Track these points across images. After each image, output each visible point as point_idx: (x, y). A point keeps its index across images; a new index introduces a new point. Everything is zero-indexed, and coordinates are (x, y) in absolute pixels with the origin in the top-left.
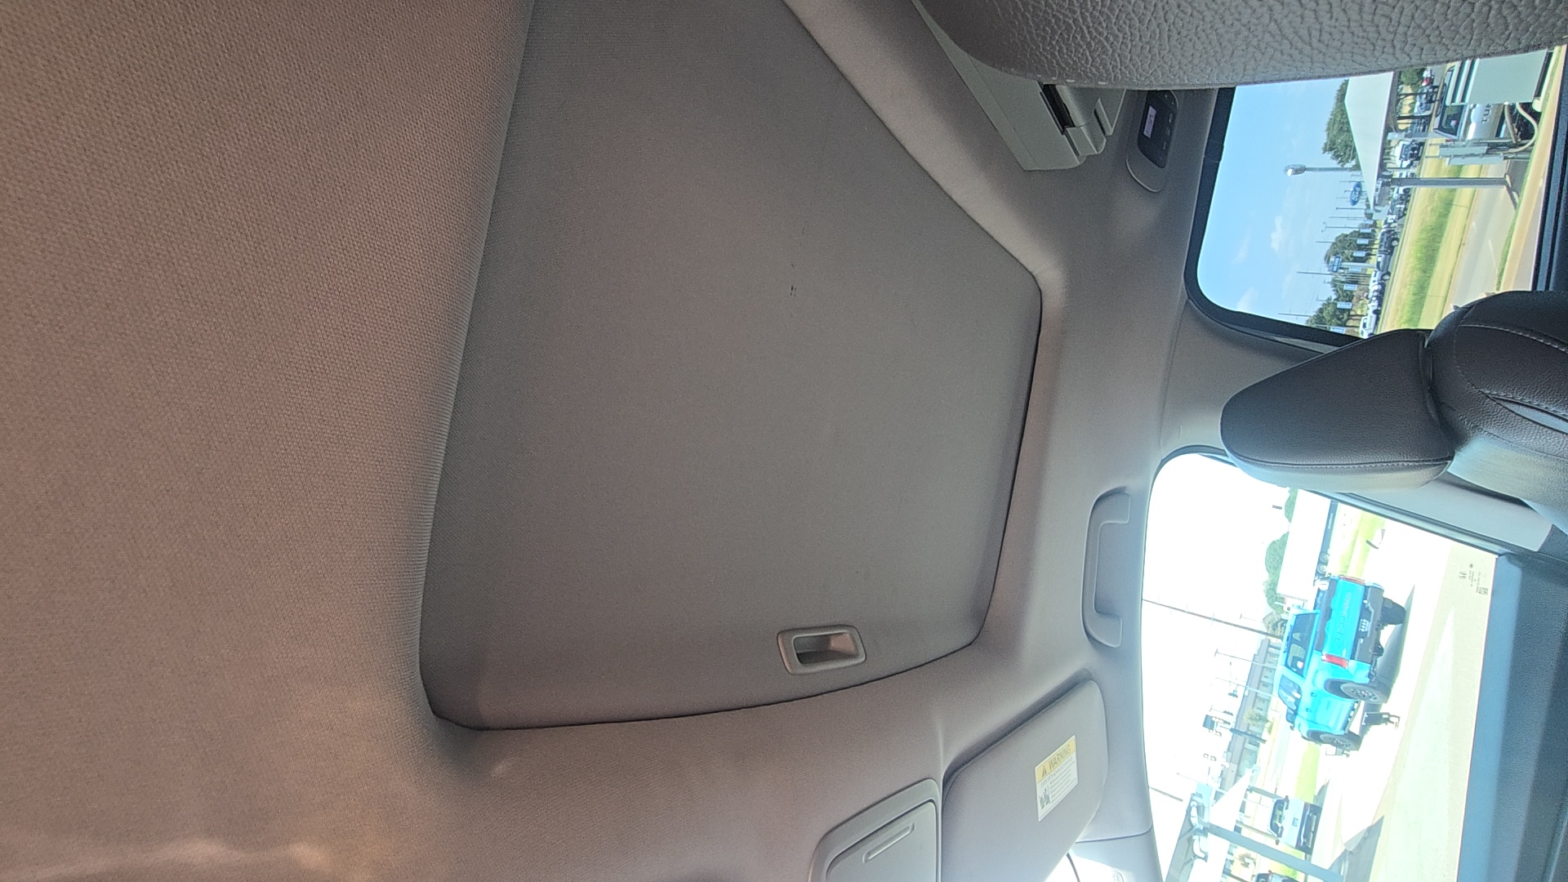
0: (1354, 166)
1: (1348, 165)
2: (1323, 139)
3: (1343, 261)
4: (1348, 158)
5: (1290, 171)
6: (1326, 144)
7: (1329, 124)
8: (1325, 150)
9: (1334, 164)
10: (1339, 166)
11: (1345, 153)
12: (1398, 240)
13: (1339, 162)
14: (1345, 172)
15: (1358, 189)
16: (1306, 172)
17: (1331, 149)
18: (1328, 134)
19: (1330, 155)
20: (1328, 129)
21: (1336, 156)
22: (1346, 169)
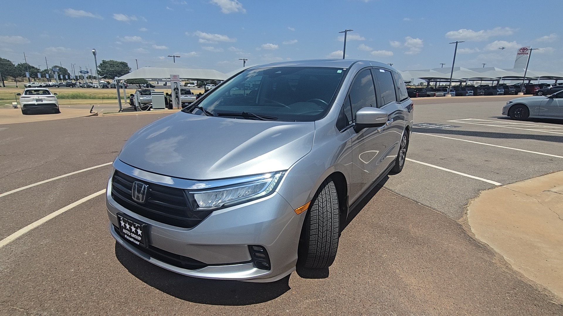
0: (99, 70)
1: (98, 69)
2: (107, 60)
3: (57, 72)
4: (101, 68)
5: (94, 51)
6: (105, 61)
7: (113, 61)
8: (103, 61)
9: (98, 64)
10: (98, 66)
11: (103, 67)
12: (73, 87)
13: (99, 66)
14: (96, 68)
15: (86, 72)
16: (94, 56)
17: (104, 63)
18: (109, 61)
19: (102, 63)
20: (111, 61)
21: (101, 64)
22: (97, 68)
